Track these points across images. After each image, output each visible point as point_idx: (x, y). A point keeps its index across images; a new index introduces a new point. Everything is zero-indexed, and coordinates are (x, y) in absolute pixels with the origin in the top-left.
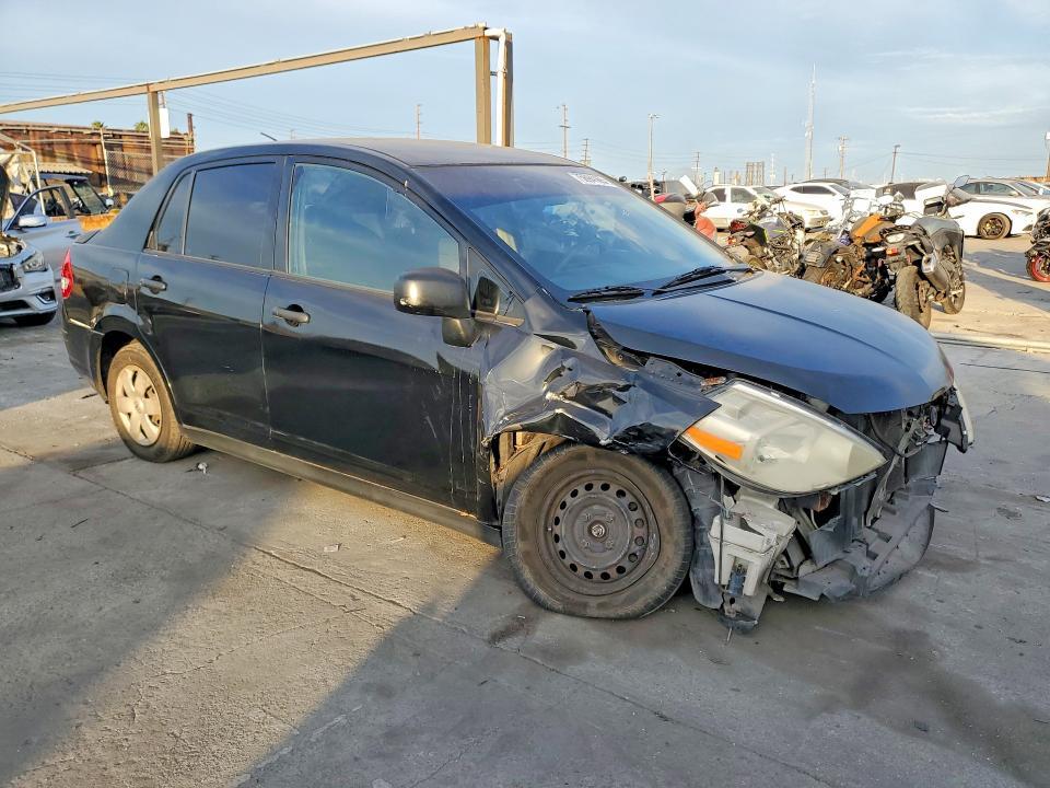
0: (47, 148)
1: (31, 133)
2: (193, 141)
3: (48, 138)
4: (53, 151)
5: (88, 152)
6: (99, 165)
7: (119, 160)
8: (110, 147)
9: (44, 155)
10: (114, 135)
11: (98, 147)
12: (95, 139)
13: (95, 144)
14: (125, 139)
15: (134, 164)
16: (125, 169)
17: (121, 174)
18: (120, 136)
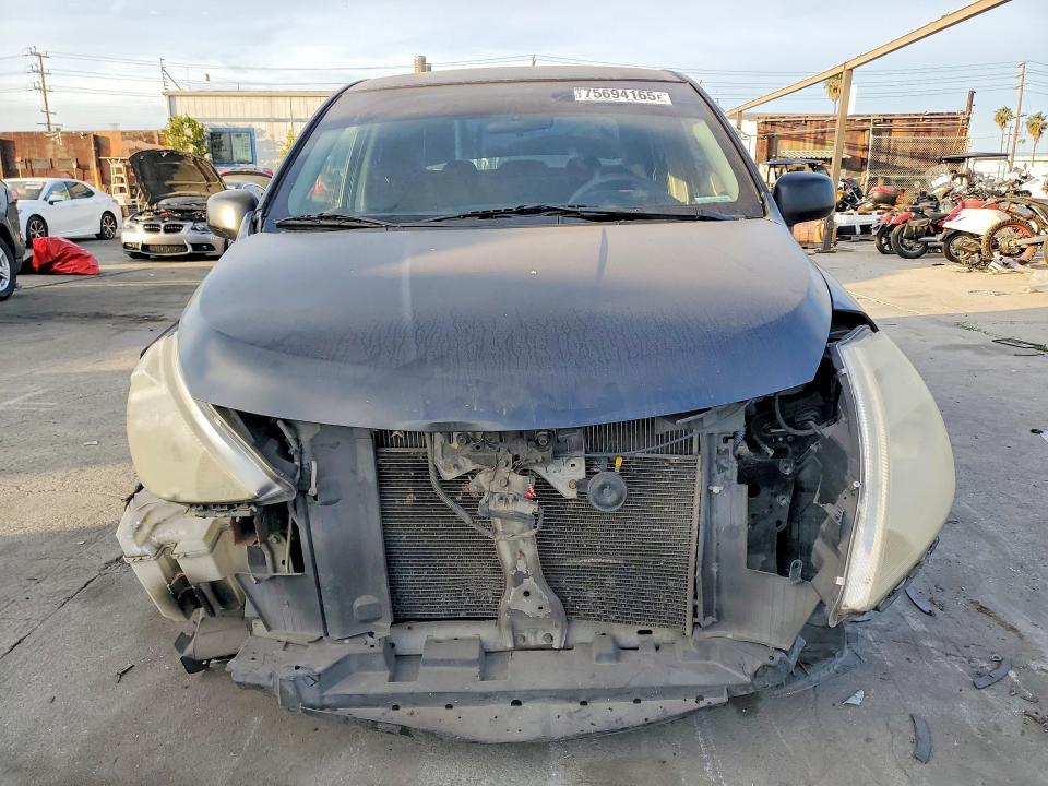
0: (819, 136)
1: (808, 123)
2: (968, 119)
3: (822, 127)
4: (824, 139)
5: (856, 138)
6: (863, 150)
7: (884, 144)
8: (877, 132)
9: (815, 143)
10: (885, 120)
11: (867, 132)
12: (865, 125)
13: (864, 131)
14: (895, 123)
15: (899, 148)
16: (888, 153)
17: (883, 158)
18: (891, 121)
